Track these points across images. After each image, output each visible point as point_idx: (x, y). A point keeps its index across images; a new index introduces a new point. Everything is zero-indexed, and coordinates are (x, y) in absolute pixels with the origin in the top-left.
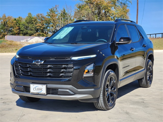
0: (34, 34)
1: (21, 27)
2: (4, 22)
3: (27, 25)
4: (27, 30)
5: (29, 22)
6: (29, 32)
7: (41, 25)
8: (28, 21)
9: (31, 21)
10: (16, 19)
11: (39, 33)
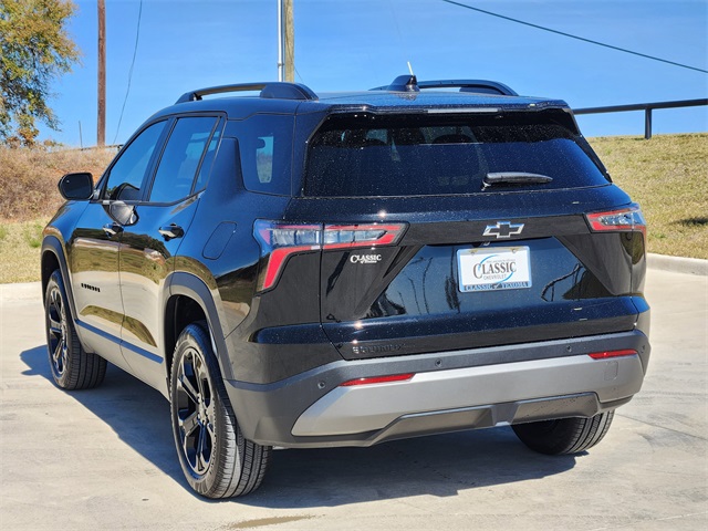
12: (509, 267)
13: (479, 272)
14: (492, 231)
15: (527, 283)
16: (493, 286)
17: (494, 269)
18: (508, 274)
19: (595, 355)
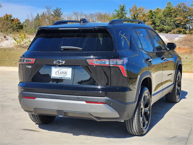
0: (172, 31)
1: (156, 21)
2: (134, 15)
3: (164, 18)
4: (164, 25)
5: (167, 15)
6: (166, 27)
7: (182, 19)
8: (165, 13)
9: (170, 13)
10: (151, 11)
11: (179, 29)
12: (66, 73)
13: (57, 73)
14: (56, 62)
15: (70, 78)
16: (60, 77)
17: (61, 73)
18: (65, 75)
19: (86, 102)
